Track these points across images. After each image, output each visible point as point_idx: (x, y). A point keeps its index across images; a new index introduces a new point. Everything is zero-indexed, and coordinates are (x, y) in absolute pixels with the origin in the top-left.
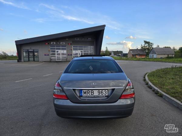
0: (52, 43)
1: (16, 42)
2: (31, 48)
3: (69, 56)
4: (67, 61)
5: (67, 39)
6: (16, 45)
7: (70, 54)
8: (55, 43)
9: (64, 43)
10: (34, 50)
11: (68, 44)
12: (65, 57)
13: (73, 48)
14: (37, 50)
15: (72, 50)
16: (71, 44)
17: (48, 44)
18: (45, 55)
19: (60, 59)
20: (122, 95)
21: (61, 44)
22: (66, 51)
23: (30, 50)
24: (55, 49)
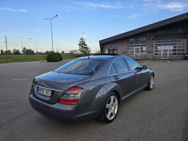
0: (131, 40)
1: (100, 41)
2: (112, 47)
3: (149, 53)
4: (146, 59)
5: (148, 34)
6: (100, 44)
7: (151, 50)
8: (134, 40)
9: (144, 38)
10: (114, 48)
11: (149, 39)
12: (145, 55)
13: (155, 44)
14: (117, 48)
15: (153, 46)
16: (153, 39)
17: (127, 41)
18: (124, 53)
19: (138, 57)
20: (60, 99)
21: (141, 40)
22: (145, 48)
23: (111, 49)
24: (134, 46)
